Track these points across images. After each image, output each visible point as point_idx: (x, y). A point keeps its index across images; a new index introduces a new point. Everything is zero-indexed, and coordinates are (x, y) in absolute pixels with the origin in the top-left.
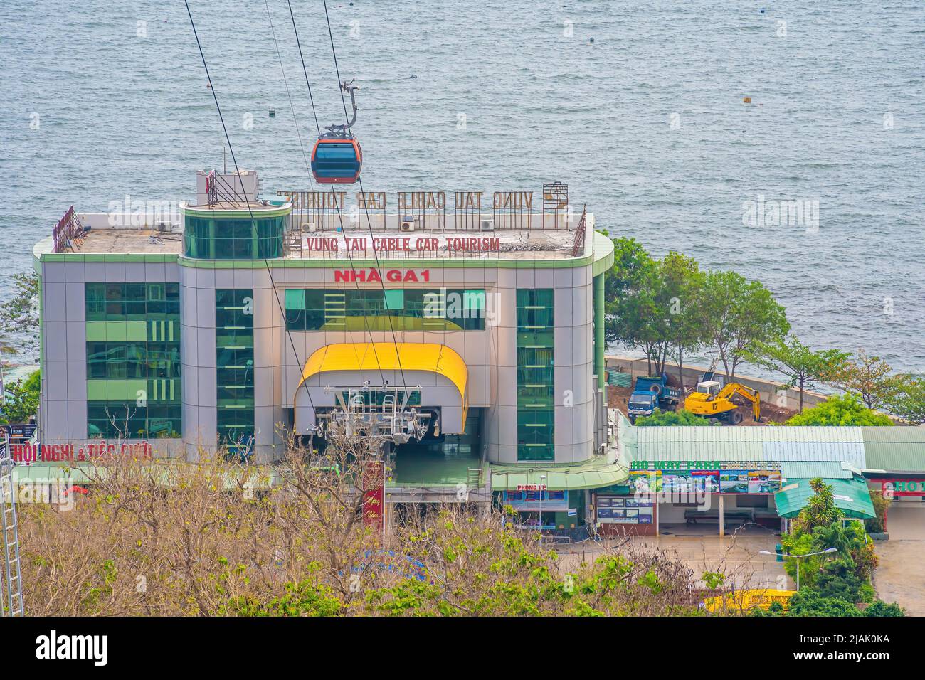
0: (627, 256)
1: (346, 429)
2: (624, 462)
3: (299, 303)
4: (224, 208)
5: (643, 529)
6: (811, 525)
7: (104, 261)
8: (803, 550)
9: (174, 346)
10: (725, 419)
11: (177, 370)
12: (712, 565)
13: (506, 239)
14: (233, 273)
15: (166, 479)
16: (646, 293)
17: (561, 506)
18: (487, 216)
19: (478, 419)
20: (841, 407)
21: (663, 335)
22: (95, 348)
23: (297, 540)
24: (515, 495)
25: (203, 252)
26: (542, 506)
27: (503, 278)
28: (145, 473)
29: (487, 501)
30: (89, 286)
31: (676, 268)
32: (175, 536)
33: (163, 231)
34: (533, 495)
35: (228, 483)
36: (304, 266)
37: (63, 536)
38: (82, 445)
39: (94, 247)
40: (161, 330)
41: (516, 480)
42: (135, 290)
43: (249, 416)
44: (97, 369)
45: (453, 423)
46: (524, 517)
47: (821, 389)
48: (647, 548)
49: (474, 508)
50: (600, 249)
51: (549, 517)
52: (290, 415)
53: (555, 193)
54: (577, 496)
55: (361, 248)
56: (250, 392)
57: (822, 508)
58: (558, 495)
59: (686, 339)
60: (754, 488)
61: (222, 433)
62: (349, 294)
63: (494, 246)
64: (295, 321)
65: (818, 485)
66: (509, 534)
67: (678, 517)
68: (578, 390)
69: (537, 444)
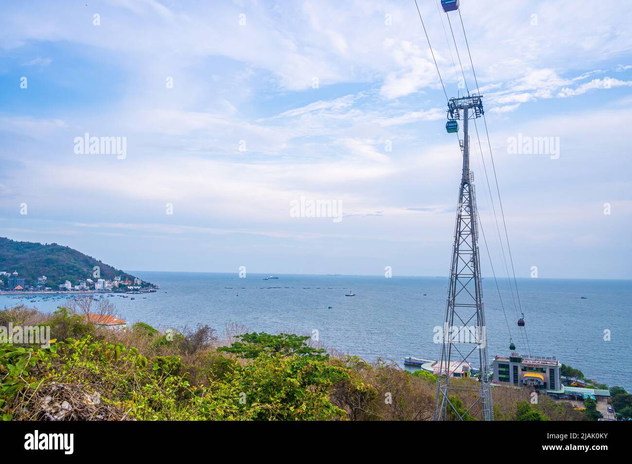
0: (563, 365)
1: (529, 383)
2: (564, 390)
3: (523, 368)
4: (514, 356)
5: (566, 399)
6: (588, 400)
7: (500, 361)
8: (586, 404)
9: (508, 372)
10: (576, 387)
11: (509, 374)
12: (575, 404)
13: (548, 363)
14: (516, 364)
15: (508, 387)
16: (566, 370)
17: (556, 395)
18: (546, 360)
19: (545, 384)
20: (591, 386)
21: (569, 376)
22: (499, 371)
23: (524, 395)
24: (550, 393)
25: (512, 361)
26: (553, 395)
27: (548, 367)
28: (506, 386)
29: (546, 394)
30: (499, 364)
31: (569, 368)
32: (509, 394)
33: (507, 359)
34: (552, 393)
35: (515, 388)
36: (524, 364)
37: (496, 392)
38: (498, 382)
39: (499, 360)
40: (507, 370)
41: (550, 391)
42: (504, 365)
43: (517, 380)
44: (499, 374)
45: (542, 384)
46: (551, 396)
47: (589, 384)
48: (567, 401)
49: (545, 394)
50: (560, 365)
51: (554, 396)
52: (522, 381)
53: (554, 358)
54: (558, 394)
55: (530, 362)
56: (517, 378)
57: (589, 398)
58: (555, 393)
59: (571, 376)
60: (580, 395)
61: (514, 383)
62: (529, 368)
63: (547, 363)
64: (522, 370)
65: (588, 396)
66: (549, 398)
67: (571, 398)
68: (558, 381)
69: (553, 387)
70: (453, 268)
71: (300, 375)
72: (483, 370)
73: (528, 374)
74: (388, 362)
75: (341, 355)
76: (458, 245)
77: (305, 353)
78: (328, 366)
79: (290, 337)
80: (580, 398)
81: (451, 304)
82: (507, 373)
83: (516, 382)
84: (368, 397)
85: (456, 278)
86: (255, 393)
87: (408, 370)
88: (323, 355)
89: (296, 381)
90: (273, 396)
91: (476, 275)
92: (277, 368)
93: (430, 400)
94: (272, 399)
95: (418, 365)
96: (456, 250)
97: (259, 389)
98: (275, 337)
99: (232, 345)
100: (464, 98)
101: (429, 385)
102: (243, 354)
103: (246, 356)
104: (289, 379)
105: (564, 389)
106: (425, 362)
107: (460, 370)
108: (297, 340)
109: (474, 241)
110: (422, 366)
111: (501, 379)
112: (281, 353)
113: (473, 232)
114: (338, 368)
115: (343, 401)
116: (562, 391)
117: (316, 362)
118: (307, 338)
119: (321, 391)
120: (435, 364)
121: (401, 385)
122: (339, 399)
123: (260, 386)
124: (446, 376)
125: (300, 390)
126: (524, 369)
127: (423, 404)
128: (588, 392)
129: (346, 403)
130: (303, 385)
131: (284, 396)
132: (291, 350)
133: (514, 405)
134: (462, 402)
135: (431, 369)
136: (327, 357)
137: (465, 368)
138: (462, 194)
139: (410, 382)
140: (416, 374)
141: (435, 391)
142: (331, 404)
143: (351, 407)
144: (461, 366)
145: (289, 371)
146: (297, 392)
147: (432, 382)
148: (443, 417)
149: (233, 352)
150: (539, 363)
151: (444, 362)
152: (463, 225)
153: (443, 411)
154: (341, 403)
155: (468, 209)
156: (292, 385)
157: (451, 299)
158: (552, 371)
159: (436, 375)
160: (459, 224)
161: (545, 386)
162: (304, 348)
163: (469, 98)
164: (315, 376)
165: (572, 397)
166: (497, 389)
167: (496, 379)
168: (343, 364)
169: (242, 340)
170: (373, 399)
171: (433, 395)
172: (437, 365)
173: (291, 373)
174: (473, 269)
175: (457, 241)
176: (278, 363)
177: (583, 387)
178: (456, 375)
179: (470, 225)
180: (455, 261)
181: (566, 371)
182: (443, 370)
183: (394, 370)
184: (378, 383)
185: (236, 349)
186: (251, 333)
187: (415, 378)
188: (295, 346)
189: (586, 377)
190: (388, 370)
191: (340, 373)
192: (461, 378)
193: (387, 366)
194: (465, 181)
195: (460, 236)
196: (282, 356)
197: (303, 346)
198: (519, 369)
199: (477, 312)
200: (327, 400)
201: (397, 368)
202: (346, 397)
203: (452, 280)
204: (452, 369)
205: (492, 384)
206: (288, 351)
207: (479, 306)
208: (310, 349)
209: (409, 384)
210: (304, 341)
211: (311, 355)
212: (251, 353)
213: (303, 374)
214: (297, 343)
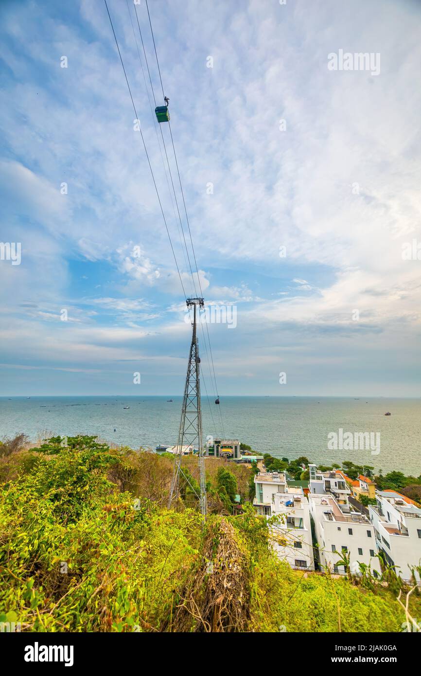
0: (241, 444)
1: (224, 455)
4: (217, 441)
10: (248, 455)
12: (247, 465)
13: (234, 443)
14: (218, 445)
15: (213, 458)
18: (233, 441)
19: (232, 455)
22: (209, 450)
25: (216, 443)
27: (234, 445)
29: (233, 461)
31: (244, 445)
32: (214, 462)
35: (217, 459)
36: (222, 444)
38: (208, 456)
40: (213, 448)
41: (235, 459)
45: (231, 455)
46: (235, 462)
47: (254, 453)
48: (243, 464)
50: (240, 444)
51: (237, 462)
52: (221, 454)
53: (236, 440)
54: (239, 460)
55: (225, 443)
56: (218, 453)
57: (254, 461)
58: (237, 460)
59: (245, 449)
60: (250, 460)
62: (224, 446)
64: (221, 448)
68: (239, 453)
69: (236, 457)
70: (186, 391)
71: (88, 463)
72: (200, 450)
73: (225, 450)
74: (147, 449)
75: (117, 446)
76: (189, 378)
77: (93, 447)
78: (107, 455)
79: (84, 437)
80: (250, 462)
81: (184, 412)
82: (213, 450)
83: (217, 455)
84: (132, 473)
85: (187, 397)
86: (54, 480)
87: (158, 453)
88: (105, 447)
89: (84, 468)
90: (67, 481)
91: (198, 395)
92: (72, 460)
93: (170, 471)
94: (66, 483)
95: (164, 449)
96: (188, 380)
97: (57, 477)
98: (73, 438)
99: (41, 446)
100: (194, 299)
101: (170, 461)
102: (49, 451)
103: (51, 453)
104: (80, 467)
105: (241, 457)
106: (168, 447)
107: (188, 451)
108: (89, 439)
109: (197, 376)
110: (166, 450)
111: (210, 454)
112: (77, 449)
113: (197, 371)
114: (114, 456)
115: (116, 478)
116: (241, 459)
117: (100, 454)
118: (95, 437)
119: (102, 472)
120: (174, 448)
121: (153, 463)
122: (114, 476)
123: (58, 474)
124: (179, 455)
125: (87, 474)
126: (222, 448)
127: (166, 474)
128: (253, 458)
129: (119, 478)
130: (89, 470)
131: (75, 479)
132: (84, 446)
133: (217, 469)
134: (188, 470)
135: (172, 451)
136: (107, 449)
137: (191, 449)
138: (191, 350)
139: (159, 461)
140: (163, 455)
141: (174, 465)
142: (107, 481)
143: (122, 480)
144: (189, 448)
145: (80, 461)
146: (85, 475)
147: (172, 459)
148: (178, 481)
149: (41, 451)
150: (229, 443)
151: (179, 446)
152: (192, 367)
153: (178, 477)
154: (115, 478)
155: (194, 358)
156: (82, 470)
157: (184, 409)
158: (236, 447)
159: (174, 455)
160: (189, 366)
161: (232, 456)
162: (93, 444)
163: (197, 299)
164: (99, 462)
165: (246, 461)
166: (207, 460)
167: (207, 454)
168: (118, 453)
169: (49, 442)
170: (135, 474)
171: (172, 467)
172: (175, 449)
173: (82, 462)
174: (196, 391)
175: (188, 375)
176: (73, 457)
177: (251, 455)
178: (186, 453)
179: (195, 367)
180: (187, 387)
181: (243, 447)
182: (178, 451)
183: (150, 454)
184: (139, 462)
185: (44, 449)
186: (56, 437)
187: (162, 457)
188: (87, 443)
189: (252, 450)
190: (146, 454)
191: (115, 459)
192: (188, 455)
193: (146, 452)
194: (194, 343)
195: (190, 372)
196: (77, 451)
197: (92, 443)
198: (219, 448)
199: (198, 416)
200: (105, 479)
201: (152, 452)
202: (119, 475)
203: (185, 398)
204: (183, 450)
205: (205, 458)
206: (82, 447)
207: (199, 412)
208: (97, 444)
209: (159, 462)
210: (93, 440)
211: (97, 448)
212: (55, 450)
213: (90, 462)
214: (89, 441)
